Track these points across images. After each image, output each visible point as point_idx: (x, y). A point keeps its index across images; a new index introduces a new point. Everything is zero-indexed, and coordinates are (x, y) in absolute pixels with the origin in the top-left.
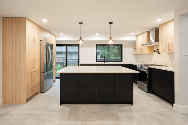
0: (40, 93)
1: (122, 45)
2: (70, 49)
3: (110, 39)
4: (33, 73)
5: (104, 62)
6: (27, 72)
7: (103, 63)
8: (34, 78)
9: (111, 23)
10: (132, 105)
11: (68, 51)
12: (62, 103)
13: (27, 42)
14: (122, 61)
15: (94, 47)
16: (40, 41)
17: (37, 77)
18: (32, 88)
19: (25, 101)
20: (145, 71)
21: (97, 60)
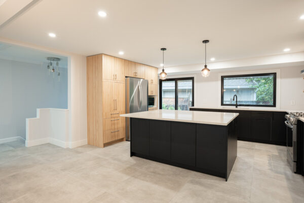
0: (126, 140)
1: (276, 73)
2: (182, 85)
3: (204, 67)
4: (114, 116)
5: (237, 106)
6: (104, 114)
7: (234, 108)
8: (116, 121)
9: (206, 41)
10: (226, 181)
11: (179, 88)
12: (133, 154)
13: (103, 80)
14: (274, 105)
15: (217, 80)
16: (126, 77)
17: (120, 121)
18: (112, 132)
19: (103, 146)
20: (292, 127)
21: (224, 103)
